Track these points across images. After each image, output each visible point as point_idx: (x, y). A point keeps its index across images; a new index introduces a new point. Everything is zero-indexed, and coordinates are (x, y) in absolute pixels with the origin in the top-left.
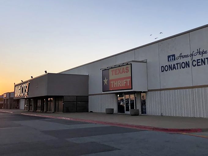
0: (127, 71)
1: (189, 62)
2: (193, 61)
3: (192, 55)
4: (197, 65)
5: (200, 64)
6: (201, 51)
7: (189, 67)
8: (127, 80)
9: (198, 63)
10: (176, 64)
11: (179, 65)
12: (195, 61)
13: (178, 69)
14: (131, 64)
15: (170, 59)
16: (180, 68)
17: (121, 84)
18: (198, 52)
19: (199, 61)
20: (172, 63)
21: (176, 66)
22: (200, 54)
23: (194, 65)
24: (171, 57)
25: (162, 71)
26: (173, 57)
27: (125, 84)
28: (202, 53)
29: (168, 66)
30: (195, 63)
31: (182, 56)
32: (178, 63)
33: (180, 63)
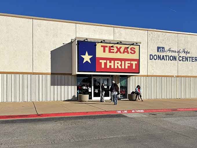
0: (133, 52)
1: (176, 56)
2: (179, 57)
3: (179, 52)
4: (182, 60)
5: (184, 60)
6: (186, 51)
7: (176, 60)
8: (132, 62)
9: (183, 59)
10: (165, 56)
11: (167, 57)
12: (181, 57)
13: (166, 60)
14: (139, 45)
15: (160, 51)
16: (169, 60)
17: (121, 65)
18: (183, 51)
19: (183, 58)
20: (162, 54)
21: (165, 57)
22: (184, 53)
23: (180, 60)
24: (161, 49)
25: (150, 59)
26: (163, 49)
27: (128, 66)
28: (186, 52)
29: (157, 56)
30: (181, 59)
31: (171, 51)
32: (167, 56)
33: (169, 56)
